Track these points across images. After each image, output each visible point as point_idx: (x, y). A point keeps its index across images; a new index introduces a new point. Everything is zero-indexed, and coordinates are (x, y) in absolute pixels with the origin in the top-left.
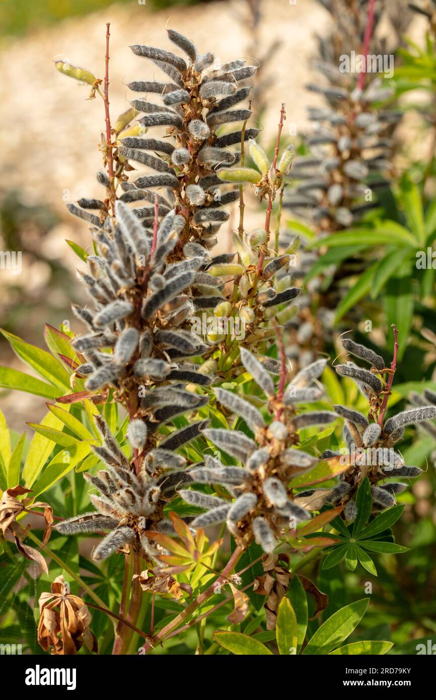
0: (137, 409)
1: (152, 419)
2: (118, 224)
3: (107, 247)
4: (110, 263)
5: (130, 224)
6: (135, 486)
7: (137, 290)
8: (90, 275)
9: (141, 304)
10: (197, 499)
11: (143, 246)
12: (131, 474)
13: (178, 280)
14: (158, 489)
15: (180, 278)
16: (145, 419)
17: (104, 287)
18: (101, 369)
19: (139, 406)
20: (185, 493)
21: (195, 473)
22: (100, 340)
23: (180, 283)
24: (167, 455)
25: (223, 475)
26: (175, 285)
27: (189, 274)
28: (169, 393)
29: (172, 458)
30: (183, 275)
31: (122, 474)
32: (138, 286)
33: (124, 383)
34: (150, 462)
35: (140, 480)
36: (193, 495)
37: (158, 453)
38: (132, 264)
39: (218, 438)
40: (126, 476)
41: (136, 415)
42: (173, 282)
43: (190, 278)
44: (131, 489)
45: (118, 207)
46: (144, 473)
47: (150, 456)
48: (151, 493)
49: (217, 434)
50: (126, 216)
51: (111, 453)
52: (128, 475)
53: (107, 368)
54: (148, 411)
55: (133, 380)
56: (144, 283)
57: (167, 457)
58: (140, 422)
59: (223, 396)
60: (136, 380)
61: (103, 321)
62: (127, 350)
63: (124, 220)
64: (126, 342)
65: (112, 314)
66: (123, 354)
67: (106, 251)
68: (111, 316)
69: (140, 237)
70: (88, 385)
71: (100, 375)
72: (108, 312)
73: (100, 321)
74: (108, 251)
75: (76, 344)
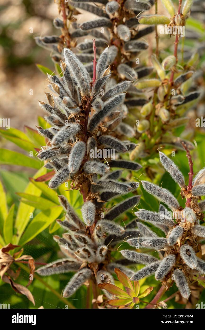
0: (88, 194)
1: (99, 200)
2: (67, 66)
3: (58, 85)
4: (61, 98)
5: (75, 67)
6: (89, 245)
7: (82, 115)
8: (49, 104)
9: (86, 123)
10: (134, 257)
11: (85, 83)
12: (87, 238)
13: (112, 102)
14: (106, 248)
15: (114, 100)
16: (95, 201)
17: (59, 113)
18: (60, 171)
19: (89, 191)
20: (124, 252)
21: (131, 241)
22: (58, 151)
23: (114, 104)
24: (111, 225)
25: (151, 245)
26: (110, 106)
27: (121, 97)
28: (110, 184)
29: (114, 228)
30: (116, 98)
31: (80, 239)
32: (82, 112)
33: (77, 178)
34: (100, 230)
35: (93, 240)
36: (130, 254)
37: (104, 223)
38: (78, 94)
39: (146, 218)
40: (83, 240)
41: (87, 197)
42: (109, 104)
43: (121, 99)
44: (87, 248)
45: (66, 53)
46: (96, 237)
47: (99, 226)
48: (102, 250)
49: (145, 215)
50: (72, 60)
52: (84, 239)
54: (96, 195)
55: (84, 175)
56: (87, 109)
57: (111, 227)
58: (90, 204)
59: (148, 187)
60: (86, 175)
61: (58, 142)
62: (76, 161)
63: (70, 63)
64: (76, 155)
65: (64, 136)
66: (74, 165)
67: (58, 88)
68: (64, 137)
69: (83, 77)
70: (51, 185)
71: (59, 177)
72: (61, 134)
73: (56, 142)
74: (59, 89)
75: (41, 156)
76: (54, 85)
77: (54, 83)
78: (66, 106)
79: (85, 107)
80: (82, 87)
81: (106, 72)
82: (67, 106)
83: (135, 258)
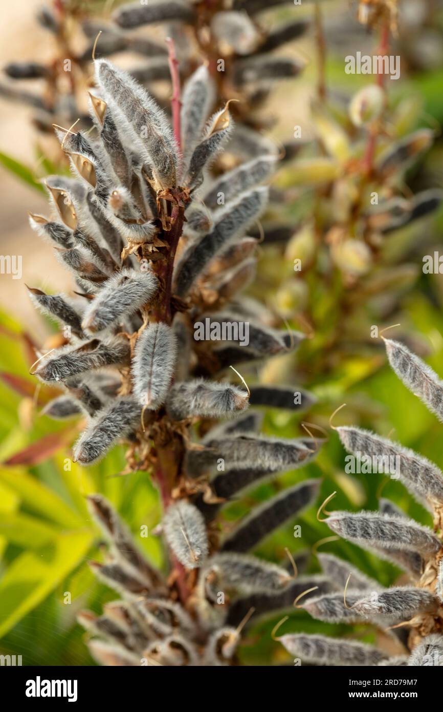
0: (177, 481)
1: (209, 497)
2: (106, 107)
3: (91, 159)
4: (103, 195)
5: (133, 107)
6: (185, 631)
7: (161, 244)
8: (59, 221)
9: (170, 269)
10: (320, 651)
11: (166, 150)
12: (177, 609)
13: (236, 210)
14: (233, 634)
15: (240, 205)
16: (197, 500)
17: (90, 243)
18: (102, 414)
19: (180, 473)
20: (294, 640)
21: (315, 604)
22: (94, 355)
23: (242, 217)
24: (248, 567)
25: (381, 608)
26: (231, 223)
27: (257, 196)
28: (244, 445)
29: (260, 574)
30: (245, 199)
31: (159, 613)
32: (161, 235)
33: (147, 433)
34: (215, 584)
35: (194, 615)
36: (310, 643)
37: (227, 563)
38: (144, 187)
39: (359, 532)
40: (167, 616)
41: (176, 493)
42: (227, 216)
43: (259, 202)
44: (178, 638)
45: (101, 72)
46: (203, 605)
47: (213, 572)
48: (222, 642)
49: (358, 524)
50: (121, 90)
51: (130, 569)
52: (170, 612)
53: (114, 410)
54: (199, 483)
55: (166, 426)
56: (173, 227)
57: (248, 572)
58: (187, 510)
59: (360, 442)
60: (172, 424)
61: (102, 320)
62: (158, 376)
63: (118, 97)
64: (153, 357)
65: (118, 302)
66: (153, 387)
67: (89, 168)
68: (117, 307)
69: (160, 133)
70: (81, 454)
71: (102, 429)
72: (109, 299)
73: (96, 321)
74: (93, 169)
75: (46, 371)
76: (79, 159)
77: (78, 153)
78: (118, 217)
79: (168, 223)
80: (158, 162)
81: (220, 121)
82: (122, 217)
83: (326, 654)
